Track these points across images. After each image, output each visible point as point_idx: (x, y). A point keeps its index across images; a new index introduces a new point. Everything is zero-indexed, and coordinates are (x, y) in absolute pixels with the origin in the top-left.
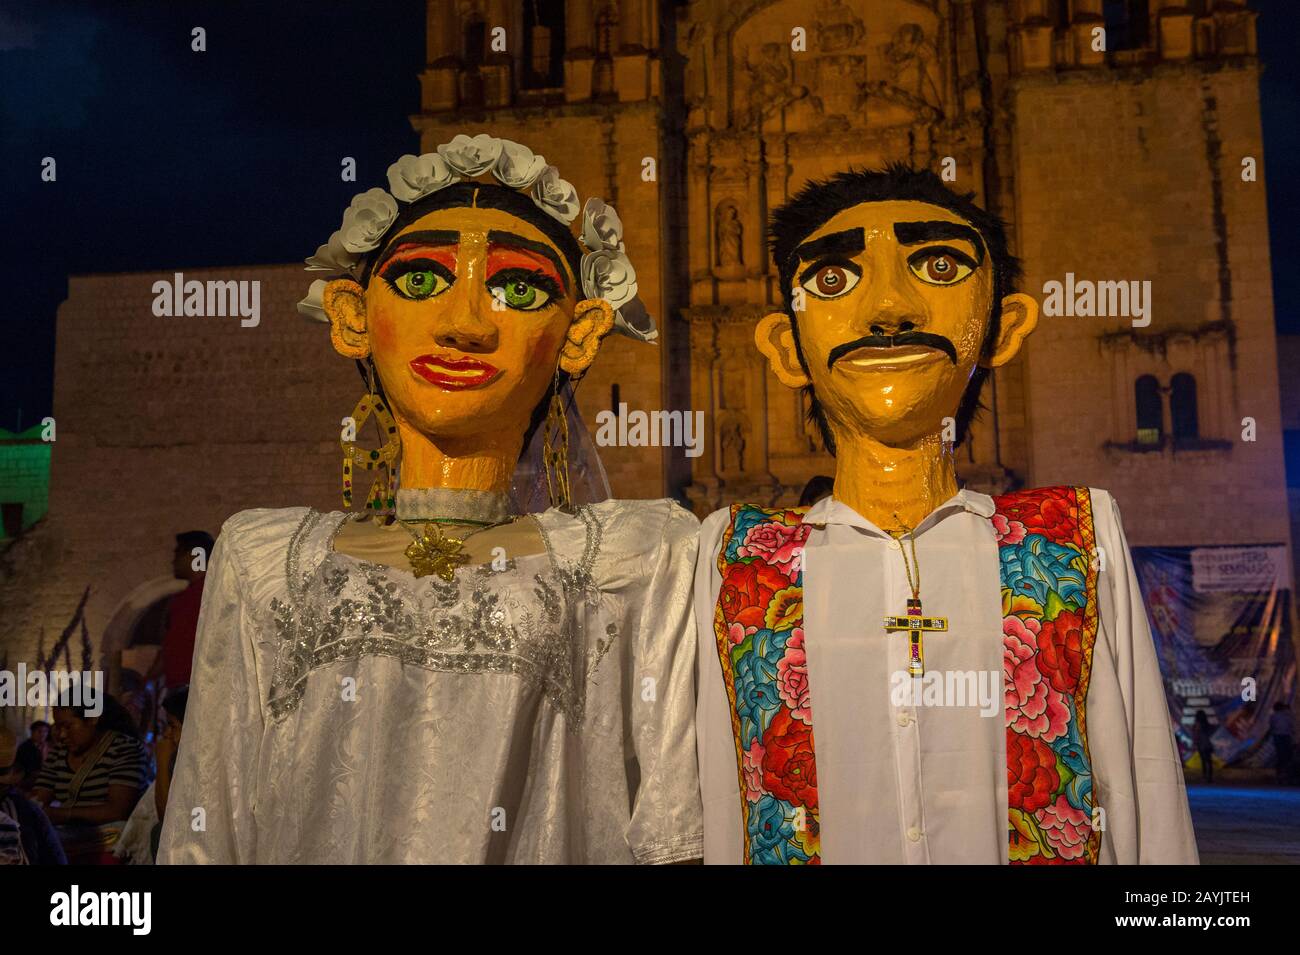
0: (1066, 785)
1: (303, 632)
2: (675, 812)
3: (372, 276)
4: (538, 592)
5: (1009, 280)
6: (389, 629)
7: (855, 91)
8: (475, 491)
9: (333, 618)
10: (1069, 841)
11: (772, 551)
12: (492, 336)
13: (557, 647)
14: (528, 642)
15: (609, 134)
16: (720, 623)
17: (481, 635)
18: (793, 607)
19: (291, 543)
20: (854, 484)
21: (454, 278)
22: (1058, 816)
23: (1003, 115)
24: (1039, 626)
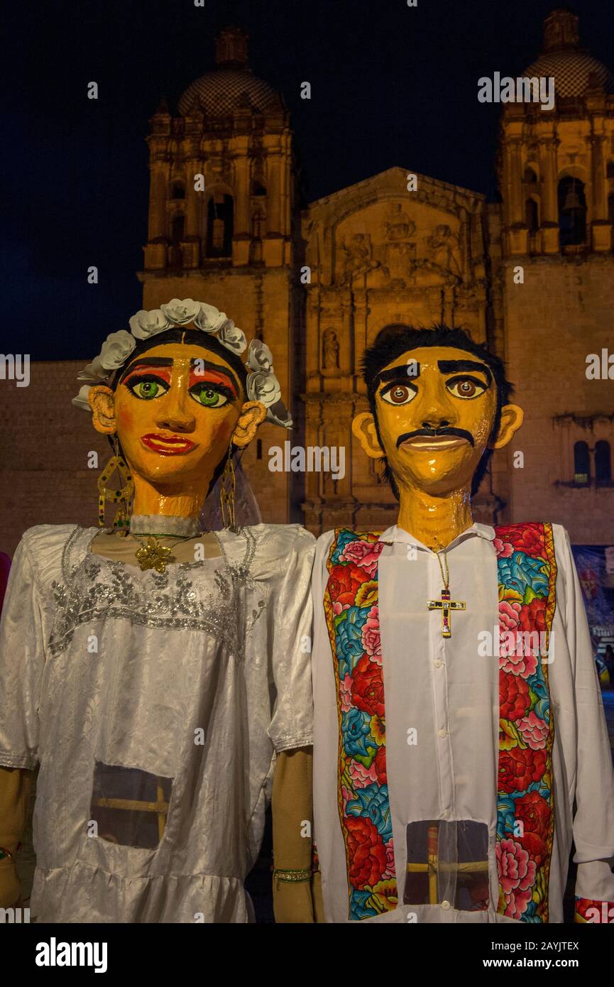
0: (535, 705)
1: (71, 602)
2: (299, 716)
3: (119, 384)
4: (216, 580)
5: (506, 396)
6: (125, 602)
7: (409, 265)
8: (179, 517)
9: (90, 594)
10: (536, 739)
11: (360, 558)
12: (192, 423)
13: (228, 615)
14: (210, 611)
15: (259, 287)
16: (328, 602)
17: (181, 608)
18: (372, 593)
19: (65, 547)
20: (411, 518)
21: (169, 387)
22: (529, 723)
23: (498, 282)
24: (520, 608)
